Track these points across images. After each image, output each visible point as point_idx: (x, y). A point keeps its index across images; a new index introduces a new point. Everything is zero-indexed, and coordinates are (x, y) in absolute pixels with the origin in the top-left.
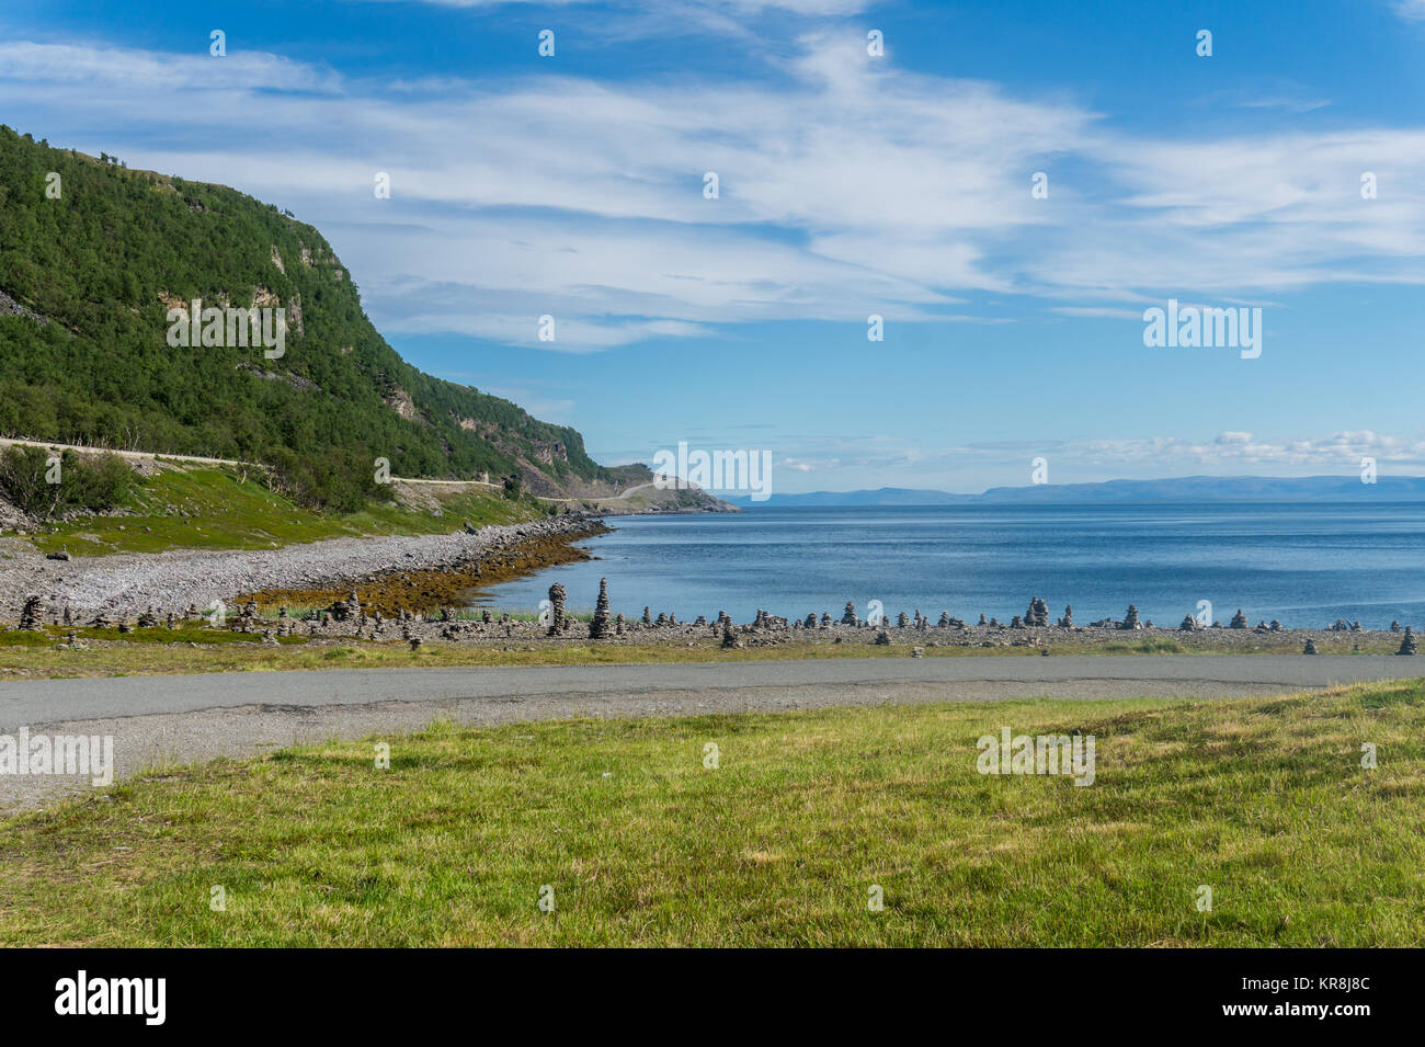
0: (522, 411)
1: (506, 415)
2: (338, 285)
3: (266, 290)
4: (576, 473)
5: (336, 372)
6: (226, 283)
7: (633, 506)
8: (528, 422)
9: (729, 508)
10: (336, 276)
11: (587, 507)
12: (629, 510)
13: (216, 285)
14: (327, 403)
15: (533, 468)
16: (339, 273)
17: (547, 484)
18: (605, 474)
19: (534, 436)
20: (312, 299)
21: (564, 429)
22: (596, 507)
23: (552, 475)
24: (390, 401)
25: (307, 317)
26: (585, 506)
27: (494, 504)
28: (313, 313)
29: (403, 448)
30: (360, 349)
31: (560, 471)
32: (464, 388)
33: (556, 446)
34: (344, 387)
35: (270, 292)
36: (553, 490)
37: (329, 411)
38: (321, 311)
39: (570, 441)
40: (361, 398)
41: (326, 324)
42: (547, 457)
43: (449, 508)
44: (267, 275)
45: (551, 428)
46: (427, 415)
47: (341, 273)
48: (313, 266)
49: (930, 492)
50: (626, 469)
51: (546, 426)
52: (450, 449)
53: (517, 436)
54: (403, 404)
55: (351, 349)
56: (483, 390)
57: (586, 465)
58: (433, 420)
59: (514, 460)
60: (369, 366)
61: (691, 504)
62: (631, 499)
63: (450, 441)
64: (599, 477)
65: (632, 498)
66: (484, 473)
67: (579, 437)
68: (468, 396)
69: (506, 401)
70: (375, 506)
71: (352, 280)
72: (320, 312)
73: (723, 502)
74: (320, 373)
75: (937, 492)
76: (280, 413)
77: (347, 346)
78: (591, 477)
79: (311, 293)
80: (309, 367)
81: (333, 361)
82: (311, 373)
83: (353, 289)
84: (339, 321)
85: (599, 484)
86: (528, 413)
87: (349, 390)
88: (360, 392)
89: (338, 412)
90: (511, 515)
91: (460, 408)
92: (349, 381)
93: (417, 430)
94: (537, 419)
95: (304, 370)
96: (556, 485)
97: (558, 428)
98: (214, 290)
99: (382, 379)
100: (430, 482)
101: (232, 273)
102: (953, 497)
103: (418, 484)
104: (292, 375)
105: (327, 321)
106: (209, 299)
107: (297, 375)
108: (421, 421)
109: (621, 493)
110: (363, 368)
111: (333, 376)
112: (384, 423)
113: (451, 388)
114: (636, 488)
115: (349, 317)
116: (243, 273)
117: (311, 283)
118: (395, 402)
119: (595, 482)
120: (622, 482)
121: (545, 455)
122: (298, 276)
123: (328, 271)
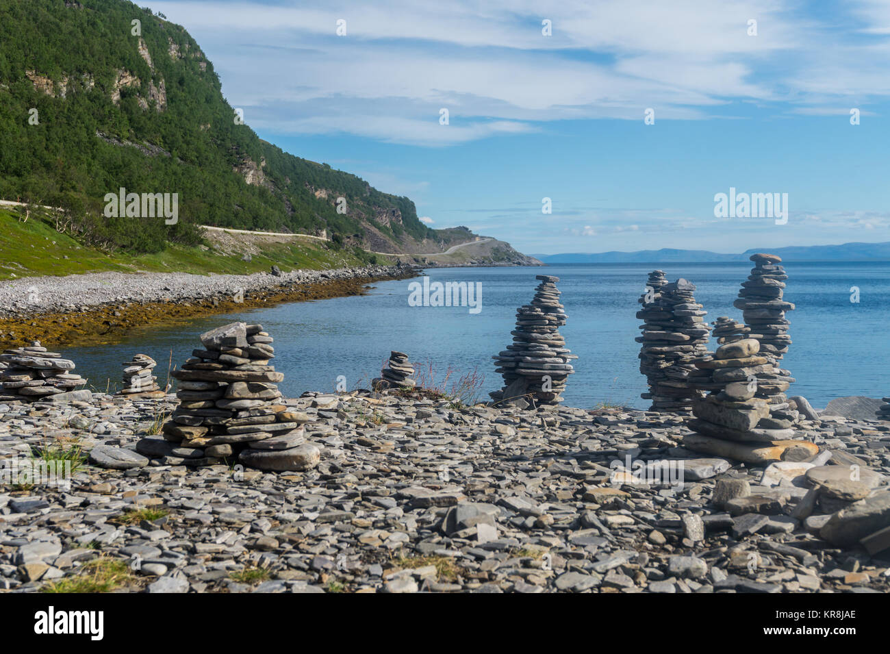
0: (366, 184)
1: (353, 187)
2: (202, 74)
3: (128, 73)
4: (409, 233)
5: (188, 143)
6: (90, 66)
7: (455, 260)
8: (371, 193)
9: (534, 262)
10: (200, 67)
11: (416, 261)
12: (451, 263)
13: (82, 68)
14: (174, 167)
15: (374, 229)
16: (203, 65)
17: (385, 242)
18: (432, 235)
19: (375, 204)
20: (174, 85)
21: (400, 198)
22: (424, 261)
23: (389, 235)
24: (241, 170)
25: (171, 99)
26: (415, 259)
27: (313, 252)
28: (176, 96)
29: (242, 206)
30: (216, 127)
31: (396, 232)
32: (318, 165)
33: (394, 212)
34: (192, 155)
35: (132, 75)
36: (389, 247)
37: (175, 173)
38: (183, 94)
39: (405, 208)
40: (207, 164)
41: (186, 104)
42: (385, 221)
43: (266, 255)
44: (129, 61)
45: (389, 197)
46: (275, 182)
47: (205, 65)
48: (180, 58)
49: (702, 252)
50: (451, 231)
51: (385, 196)
52: (293, 210)
53: (361, 203)
54: (252, 172)
55: (209, 126)
56: (335, 167)
57: (418, 227)
58: (280, 186)
59: (359, 223)
60: (223, 140)
61: (503, 259)
62: (453, 255)
63: (294, 203)
64: (428, 237)
65: (455, 253)
66: (322, 230)
67: (412, 205)
68: (321, 171)
69: (353, 175)
70: (181, 249)
71: (214, 71)
72: (181, 94)
73: (529, 258)
74: (173, 142)
75: (707, 252)
76: (123, 173)
77: (205, 123)
78: (422, 237)
79: (175, 79)
80: (163, 137)
81: (185, 134)
82: (165, 142)
83: (215, 78)
84: (198, 102)
85: (428, 242)
86: (371, 185)
87: (197, 157)
88: (207, 159)
89: (183, 174)
90: (328, 261)
91: (314, 181)
92: (198, 150)
93: (262, 193)
94: (378, 189)
95: (159, 140)
96: (392, 243)
97: (395, 197)
98: (81, 72)
99: (234, 151)
100: (255, 233)
101: (97, 57)
102: (720, 256)
103: (243, 234)
104: (147, 144)
105: (188, 102)
106: (76, 79)
107: (152, 144)
108: (270, 188)
109: (446, 250)
110: (219, 142)
111: (184, 146)
112: (226, 185)
113: (309, 165)
114: (458, 246)
115: (208, 100)
116: (107, 58)
117: (176, 71)
118: (245, 170)
119: (425, 241)
120: (447, 241)
121: (384, 218)
122: (163, 64)
123: (193, 62)
